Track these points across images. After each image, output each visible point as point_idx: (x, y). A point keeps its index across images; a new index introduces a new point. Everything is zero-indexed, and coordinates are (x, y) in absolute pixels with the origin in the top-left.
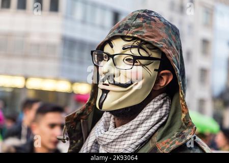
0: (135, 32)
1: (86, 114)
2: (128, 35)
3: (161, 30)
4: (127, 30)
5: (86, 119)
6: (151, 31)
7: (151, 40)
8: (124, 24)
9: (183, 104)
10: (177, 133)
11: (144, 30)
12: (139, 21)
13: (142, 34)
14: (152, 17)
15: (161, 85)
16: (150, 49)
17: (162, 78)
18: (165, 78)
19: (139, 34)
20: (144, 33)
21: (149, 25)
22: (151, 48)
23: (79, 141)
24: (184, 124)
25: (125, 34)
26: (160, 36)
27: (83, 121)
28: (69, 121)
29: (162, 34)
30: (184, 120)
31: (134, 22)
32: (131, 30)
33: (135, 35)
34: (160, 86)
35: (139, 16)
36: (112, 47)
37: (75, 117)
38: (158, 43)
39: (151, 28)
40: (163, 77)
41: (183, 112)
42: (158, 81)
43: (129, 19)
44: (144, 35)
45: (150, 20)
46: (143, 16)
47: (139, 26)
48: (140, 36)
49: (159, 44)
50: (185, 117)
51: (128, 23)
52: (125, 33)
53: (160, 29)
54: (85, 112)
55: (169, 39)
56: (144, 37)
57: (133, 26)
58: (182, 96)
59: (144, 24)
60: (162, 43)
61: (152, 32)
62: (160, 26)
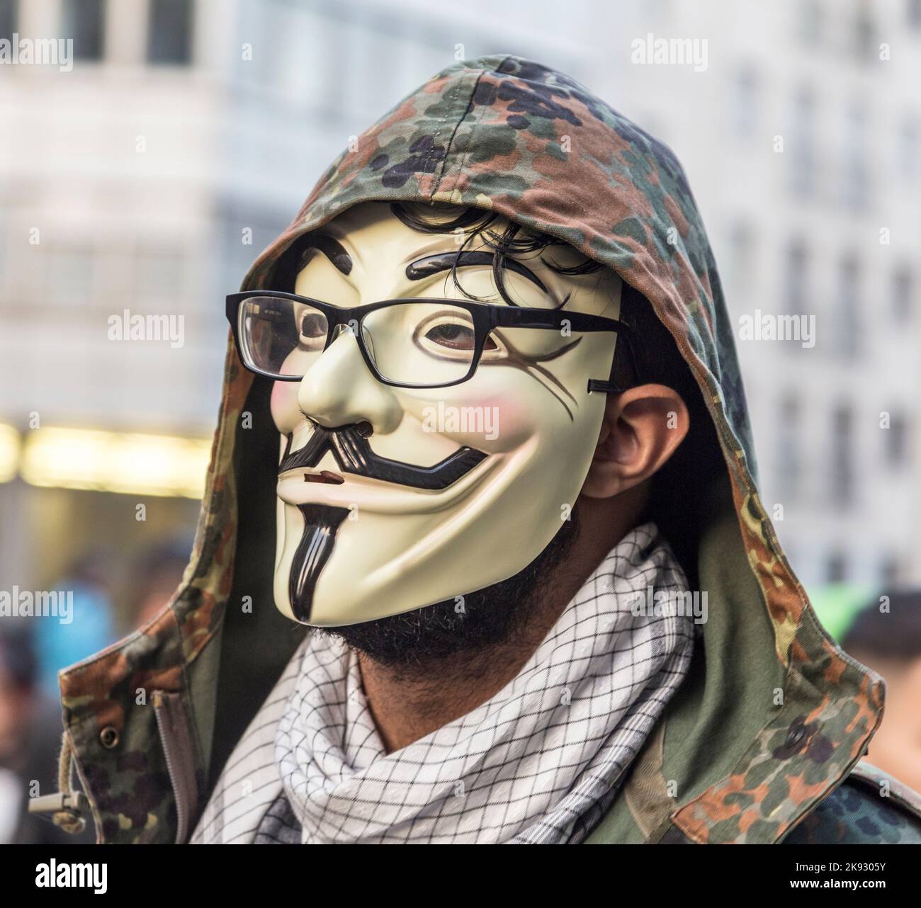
0: (476, 180)
1: (177, 658)
2: (439, 195)
3: (608, 170)
4: (431, 169)
5: (182, 687)
6: (557, 177)
7: (569, 224)
8: (407, 136)
9: (769, 567)
10: (770, 734)
11: (524, 171)
12: (491, 118)
13: (515, 192)
14: (556, 100)
15: (630, 470)
16: (559, 271)
17: (630, 431)
18: (644, 429)
19: (503, 191)
20: (526, 186)
21: (545, 142)
22: (565, 265)
23: (152, 819)
24: (799, 678)
25: (424, 193)
26: (613, 201)
27: (166, 702)
28: (84, 700)
29: (620, 193)
30: (792, 654)
31: (465, 127)
32: (453, 168)
33: (483, 200)
34: (621, 477)
35: (482, 94)
36: (344, 267)
37: (117, 671)
38: (609, 239)
39: (560, 157)
40: (635, 423)
41: (779, 611)
42: (607, 451)
43: (432, 111)
44: (527, 195)
45: (546, 115)
46: (507, 93)
47: (490, 147)
48: (510, 200)
49: (609, 248)
50: (799, 635)
51: (429, 129)
52: (420, 186)
53: (605, 160)
54: (171, 645)
55: (655, 217)
56: (526, 209)
57: (461, 149)
58: (755, 527)
59: (520, 137)
60: (628, 240)
61: (570, 177)
62: (601, 148)
